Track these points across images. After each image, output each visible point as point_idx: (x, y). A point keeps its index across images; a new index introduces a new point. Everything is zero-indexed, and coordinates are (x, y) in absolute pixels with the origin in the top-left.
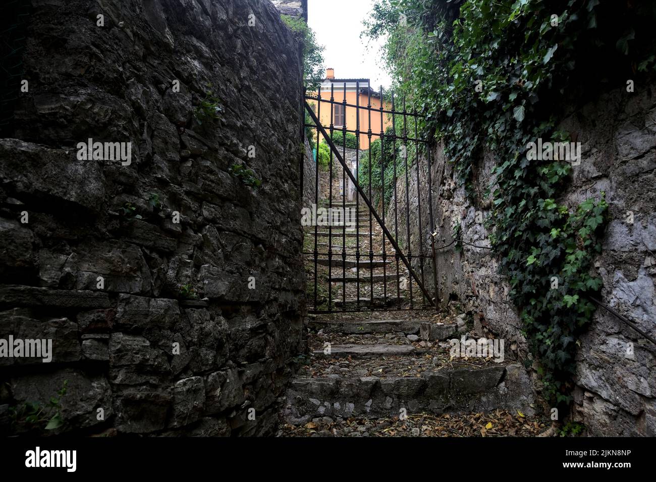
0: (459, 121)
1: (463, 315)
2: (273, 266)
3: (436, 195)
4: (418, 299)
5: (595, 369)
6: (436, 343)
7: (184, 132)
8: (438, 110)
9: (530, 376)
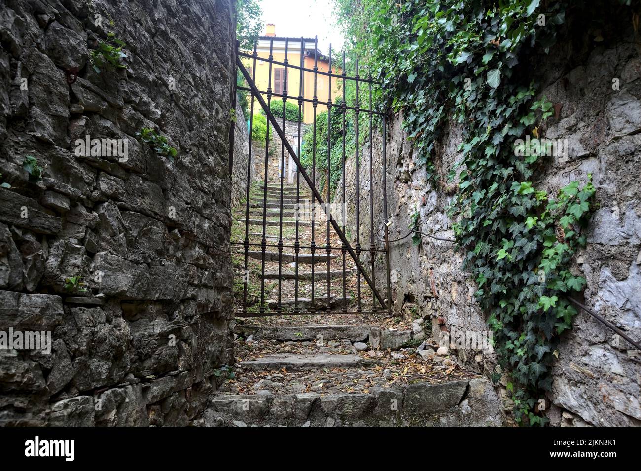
0: (422, 89)
1: (420, 320)
2: (192, 256)
3: (391, 177)
4: (368, 300)
5: (576, 385)
6: (387, 353)
7: (75, 80)
8: (397, 76)
9: (497, 393)
